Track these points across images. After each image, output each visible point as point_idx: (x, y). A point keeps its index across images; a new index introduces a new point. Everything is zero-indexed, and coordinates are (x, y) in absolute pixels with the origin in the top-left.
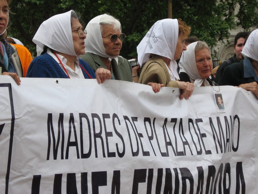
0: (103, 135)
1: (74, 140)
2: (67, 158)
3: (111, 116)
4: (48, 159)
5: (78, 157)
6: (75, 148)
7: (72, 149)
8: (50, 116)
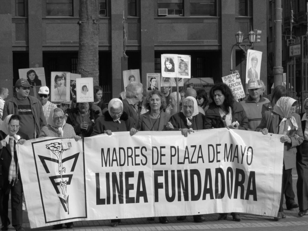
0: (133, 156)
1: (115, 159)
2: (112, 166)
3: (140, 148)
4: (102, 166)
5: (118, 166)
6: (116, 162)
7: (115, 163)
8: (102, 150)
